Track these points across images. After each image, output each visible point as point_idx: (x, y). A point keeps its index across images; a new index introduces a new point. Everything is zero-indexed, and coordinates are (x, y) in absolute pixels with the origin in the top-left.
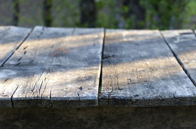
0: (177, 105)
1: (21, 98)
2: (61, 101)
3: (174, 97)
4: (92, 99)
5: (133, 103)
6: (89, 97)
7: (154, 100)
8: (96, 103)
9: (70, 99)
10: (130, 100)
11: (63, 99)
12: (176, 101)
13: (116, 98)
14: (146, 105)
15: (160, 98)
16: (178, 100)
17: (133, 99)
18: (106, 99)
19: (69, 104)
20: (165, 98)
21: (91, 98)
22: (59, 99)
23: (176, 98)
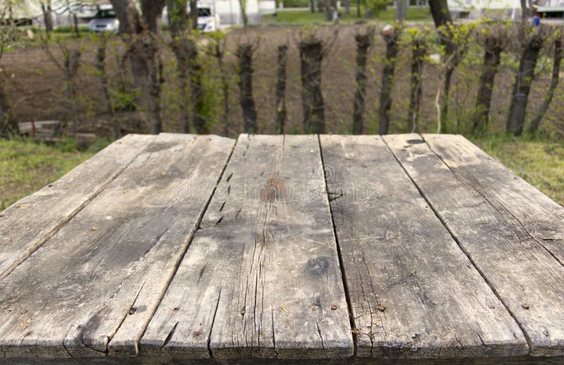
0: (487, 356)
1: (224, 344)
2: (292, 349)
3: (483, 344)
4: (344, 346)
5: (412, 353)
6: (338, 342)
7: (448, 348)
8: (351, 352)
9: (307, 346)
10: (409, 349)
11: (296, 345)
12: (486, 350)
13: (385, 345)
14: (434, 356)
15: (459, 345)
16: (489, 348)
17: (413, 347)
18: (368, 347)
19: (305, 353)
20: (466, 345)
21: (342, 343)
22: (288, 345)
23: (486, 346)
